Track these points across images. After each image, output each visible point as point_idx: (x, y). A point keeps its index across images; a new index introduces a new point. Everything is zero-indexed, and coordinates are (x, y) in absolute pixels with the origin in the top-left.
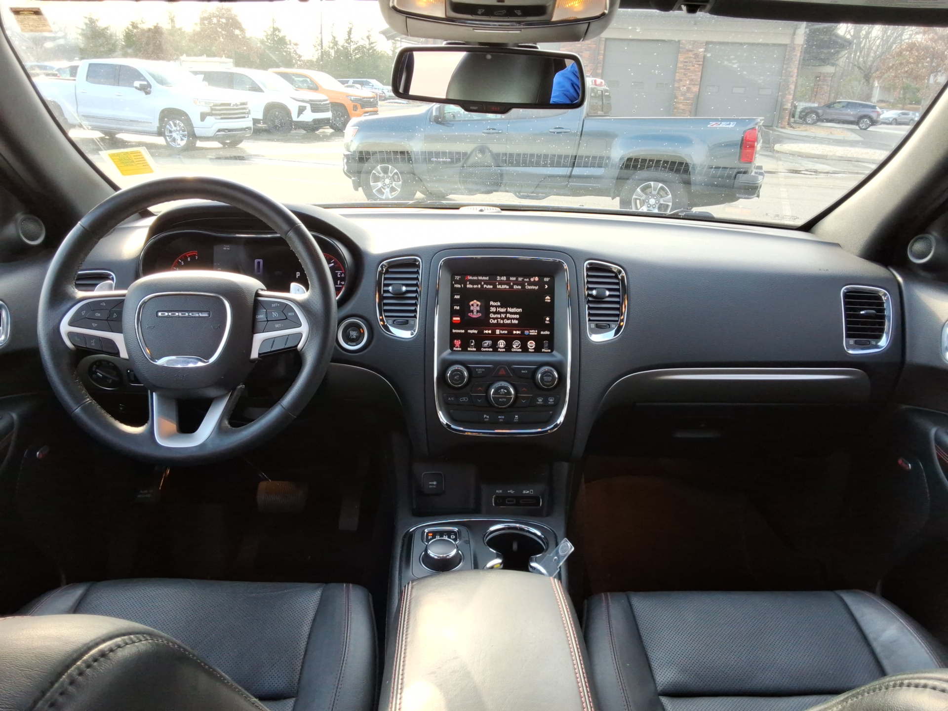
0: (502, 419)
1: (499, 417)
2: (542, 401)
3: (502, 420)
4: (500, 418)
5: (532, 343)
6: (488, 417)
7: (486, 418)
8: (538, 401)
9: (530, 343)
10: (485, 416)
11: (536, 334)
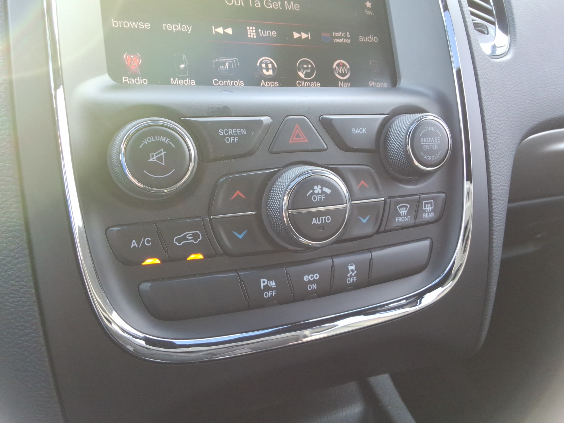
0: (314, 282)
1: (306, 278)
2: (408, 214)
3: (314, 286)
4: (310, 282)
5: (344, 65)
6: (273, 284)
7: (268, 288)
8: (399, 215)
9: (338, 65)
10: (263, 283)
11: (348, 41)
